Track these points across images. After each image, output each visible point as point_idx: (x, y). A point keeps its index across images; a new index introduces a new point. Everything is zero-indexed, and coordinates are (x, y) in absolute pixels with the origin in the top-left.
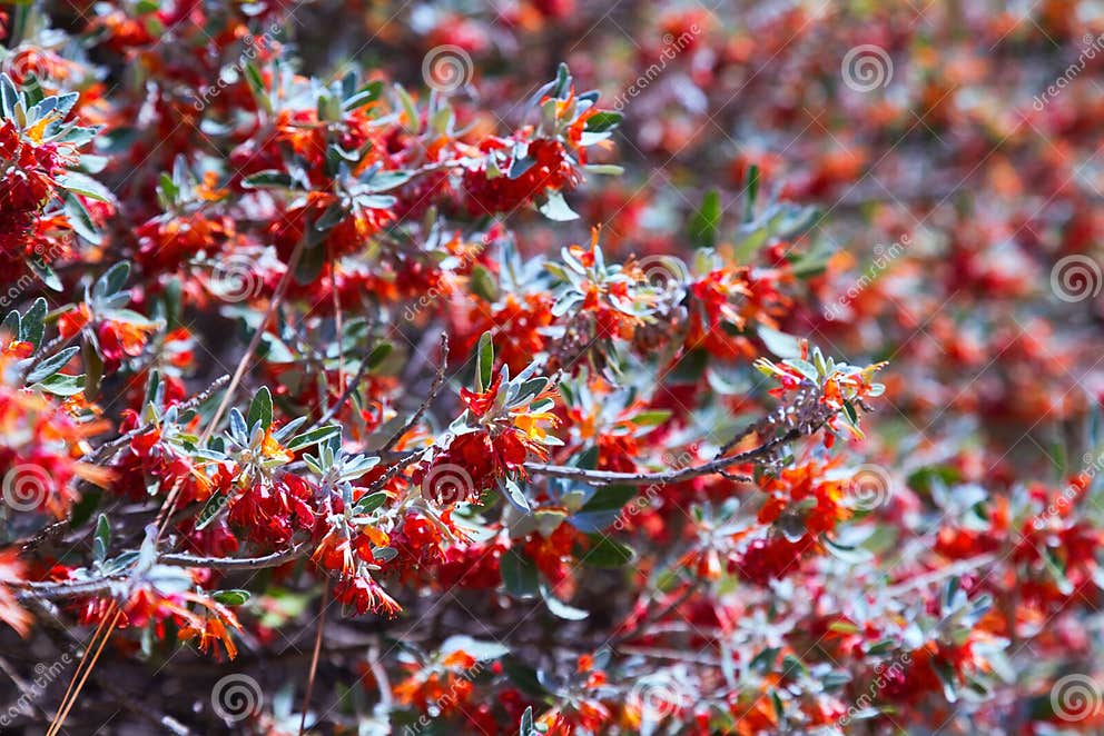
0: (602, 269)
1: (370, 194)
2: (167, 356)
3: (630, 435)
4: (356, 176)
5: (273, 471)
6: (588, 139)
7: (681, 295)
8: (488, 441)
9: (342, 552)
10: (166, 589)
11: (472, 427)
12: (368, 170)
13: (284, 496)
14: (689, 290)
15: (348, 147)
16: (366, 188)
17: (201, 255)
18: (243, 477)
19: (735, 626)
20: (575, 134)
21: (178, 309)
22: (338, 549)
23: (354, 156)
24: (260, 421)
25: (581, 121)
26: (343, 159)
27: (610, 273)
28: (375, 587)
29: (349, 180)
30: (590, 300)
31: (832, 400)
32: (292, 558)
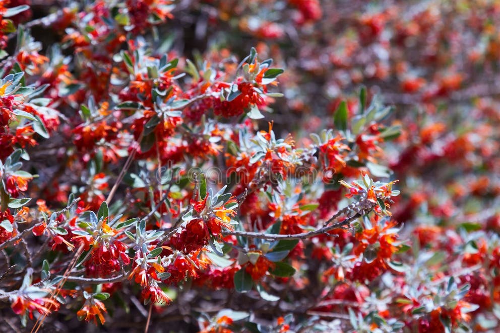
0: (274, 141)
1: (171, 110)
2: (96, 186)
3: (298, 216)
4: (164, 102)
5: (109, 240)
6: (265, 81)
7: (315, 151)
8: (202, 224)
9: (141, 275)
10: (33, 297)
11: (195, 217)
12: (170, 100)
13: (113, 251)
14: (318, 150)
15: (161, 89)
16: (169, 107)
17: (102, 140)
18: (95, 242)
19: (364, 301)
20: (259, 80)
21: (101, 164)
22: (140, 274)
23: (163, 94)
24: (103, 217)
25: (261, 73)
26: (158, 95)
27: (278, 143)
28: (159, 291)
29: (161, 104)
30: (268, 155)
31: (371, 199)
32: (125, 278)
